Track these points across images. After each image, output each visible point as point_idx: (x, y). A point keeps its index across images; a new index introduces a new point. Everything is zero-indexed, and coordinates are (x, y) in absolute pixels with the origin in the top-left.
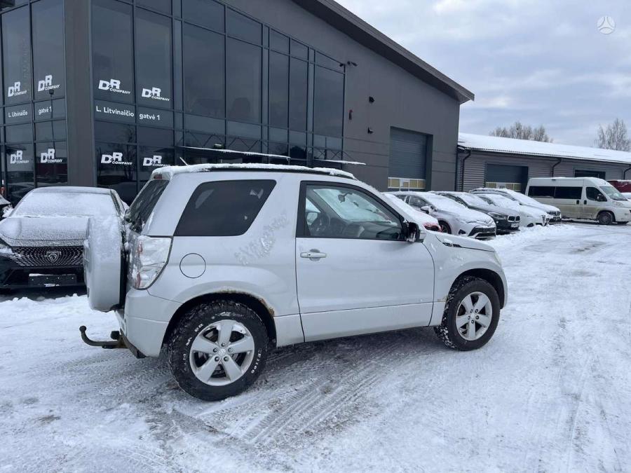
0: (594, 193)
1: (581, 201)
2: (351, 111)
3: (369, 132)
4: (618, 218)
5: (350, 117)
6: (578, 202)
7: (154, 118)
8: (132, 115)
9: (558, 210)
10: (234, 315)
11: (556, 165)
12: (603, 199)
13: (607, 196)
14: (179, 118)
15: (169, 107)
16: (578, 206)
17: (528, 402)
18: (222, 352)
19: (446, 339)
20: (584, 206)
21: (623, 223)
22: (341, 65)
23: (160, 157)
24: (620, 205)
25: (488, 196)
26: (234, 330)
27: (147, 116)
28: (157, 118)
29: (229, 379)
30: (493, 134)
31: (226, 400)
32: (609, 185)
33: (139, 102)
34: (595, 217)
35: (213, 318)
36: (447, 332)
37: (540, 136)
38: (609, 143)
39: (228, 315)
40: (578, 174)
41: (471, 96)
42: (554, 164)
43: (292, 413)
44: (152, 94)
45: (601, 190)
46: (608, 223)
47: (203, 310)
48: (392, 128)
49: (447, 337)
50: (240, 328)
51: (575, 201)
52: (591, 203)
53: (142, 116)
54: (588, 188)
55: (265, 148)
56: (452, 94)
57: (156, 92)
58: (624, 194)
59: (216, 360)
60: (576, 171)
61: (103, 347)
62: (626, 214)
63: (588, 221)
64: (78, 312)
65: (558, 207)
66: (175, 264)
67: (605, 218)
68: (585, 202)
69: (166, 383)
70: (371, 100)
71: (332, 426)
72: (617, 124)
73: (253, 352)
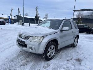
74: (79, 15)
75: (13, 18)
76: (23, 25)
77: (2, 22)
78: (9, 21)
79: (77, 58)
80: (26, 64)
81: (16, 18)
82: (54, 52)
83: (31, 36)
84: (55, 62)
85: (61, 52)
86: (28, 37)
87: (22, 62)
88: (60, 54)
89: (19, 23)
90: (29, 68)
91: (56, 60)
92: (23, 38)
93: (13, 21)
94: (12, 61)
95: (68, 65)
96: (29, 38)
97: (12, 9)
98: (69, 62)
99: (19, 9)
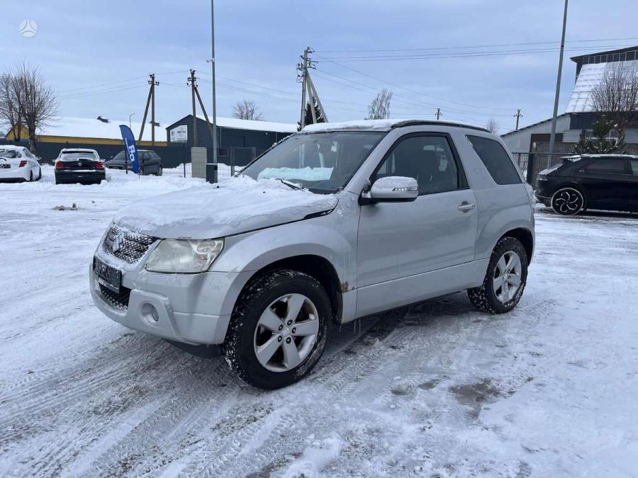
74: (611, 91)
75: (161, 136)
76: (211, 176)
77: (86, 164)
78: (127, 157)
79: (475, 382)
80: (125, 406)
81: (181, 135)
82: (310, 341)
83: (154, 239)
84: (308, 401)
85: (378, 343)
86: (140, 246)
87: (110, 392)
88: (370, 353)
89: (189, 166)
90: (131, 428)
91: (321, 386)
92: (117, 253)
93: (154, 156)
94: (53, 383)
95: (387, 419)
96: (143, 251)
97: (153, 84)
98: (401, 400)
99: (193, 79)
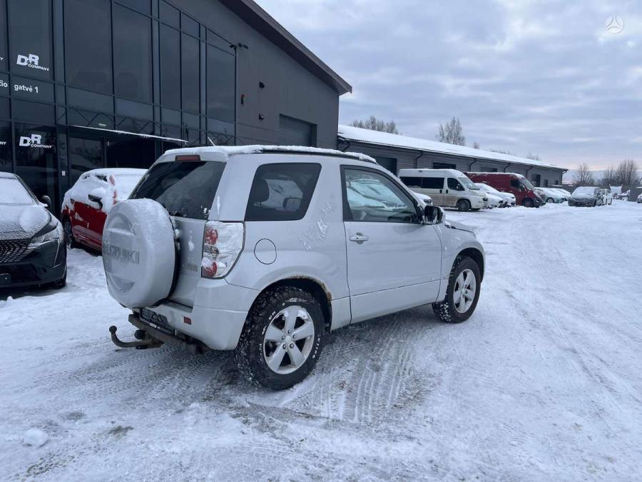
0: (454, 183)
1: (444, 190)
2: (243, 96)
3: (260, 118)
4: (474, 206)
5: (242, 102)
6: (441, 192)
7: (31, 90)
8: (6, 85)
9: (429, 198)
10: (300, 300)
11: (418, 157)
12: (462, 189)
13: (464, 186)
14: (60, 91)
15: (48, 77)
16: (442, 195)
17: (542, 359)
18: (289, 340)
19: (445, 314)
20: (446, 195)
21: (476, 210)
22: (232, 46)
23: (39, 137)
24: (474, 194)
25: (372, 186)
26: (298, 316)
27: (23, 88)
28: (34, 90)
29: (294, 366)
30: (351, 126)
31: (295, 387)
32: (465, 176)
33: (13, 70)
34: (455, 205)
35: (284, 304)
36: (447, 307)
37: (391, 129)
38: (447, 139)
39: (295, 301)
40: (436, 166)
41: (348, 88)
42: (418, 156)
43: (366, 391)
44: (28, 62)
45: (459, 180)
46: (466, 210)
47: (275, 297)
48: (281, 115)
49: (446, 311)
50: (303, 313)
51: (439, 190)
52: (452, 192)
53: (17, 88)
54: (449, 179)
55: (158, 131)
56: (332, 85)
57: (33, 59)
58: (477, 184)
59: (284, 348)
60: (434, 163)
61: (137, 348)
62: (479, 202)
63: (450, 208)
64: (30, 317)
65: (430, 196)
66: (249, 251)
67: (463, 206)
68: (447, 191)
69: (215, 379)
70: (262, 85)
71: (412, 397)
72: (454, 122)
73: (313, 337)
